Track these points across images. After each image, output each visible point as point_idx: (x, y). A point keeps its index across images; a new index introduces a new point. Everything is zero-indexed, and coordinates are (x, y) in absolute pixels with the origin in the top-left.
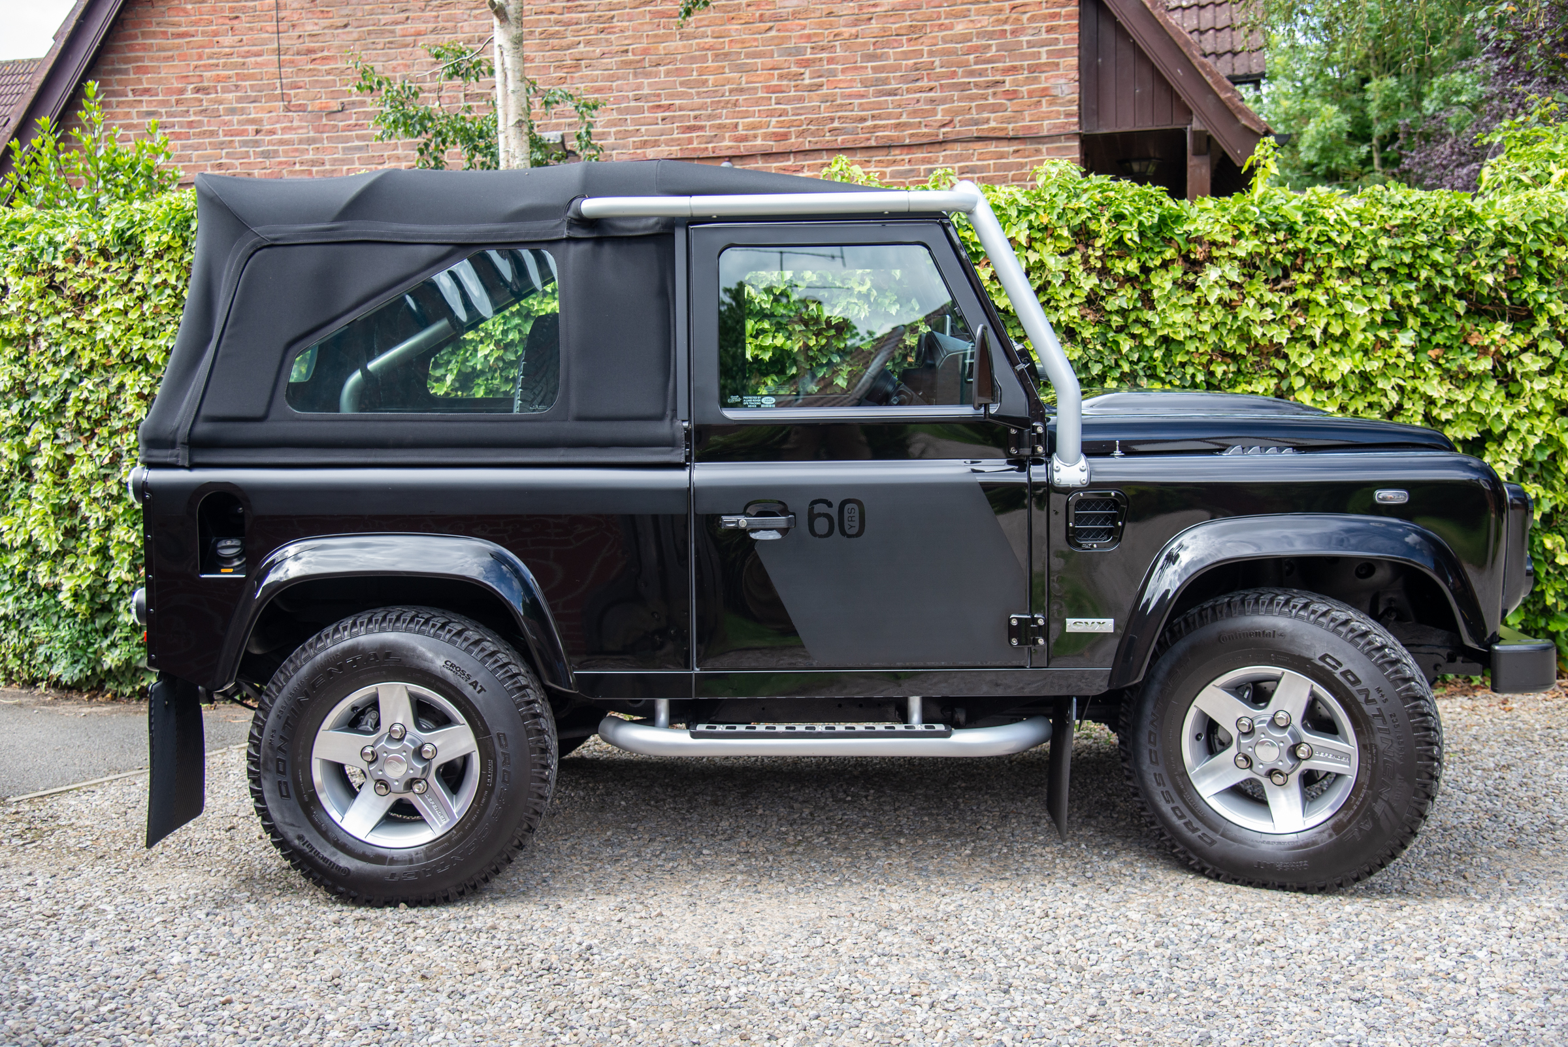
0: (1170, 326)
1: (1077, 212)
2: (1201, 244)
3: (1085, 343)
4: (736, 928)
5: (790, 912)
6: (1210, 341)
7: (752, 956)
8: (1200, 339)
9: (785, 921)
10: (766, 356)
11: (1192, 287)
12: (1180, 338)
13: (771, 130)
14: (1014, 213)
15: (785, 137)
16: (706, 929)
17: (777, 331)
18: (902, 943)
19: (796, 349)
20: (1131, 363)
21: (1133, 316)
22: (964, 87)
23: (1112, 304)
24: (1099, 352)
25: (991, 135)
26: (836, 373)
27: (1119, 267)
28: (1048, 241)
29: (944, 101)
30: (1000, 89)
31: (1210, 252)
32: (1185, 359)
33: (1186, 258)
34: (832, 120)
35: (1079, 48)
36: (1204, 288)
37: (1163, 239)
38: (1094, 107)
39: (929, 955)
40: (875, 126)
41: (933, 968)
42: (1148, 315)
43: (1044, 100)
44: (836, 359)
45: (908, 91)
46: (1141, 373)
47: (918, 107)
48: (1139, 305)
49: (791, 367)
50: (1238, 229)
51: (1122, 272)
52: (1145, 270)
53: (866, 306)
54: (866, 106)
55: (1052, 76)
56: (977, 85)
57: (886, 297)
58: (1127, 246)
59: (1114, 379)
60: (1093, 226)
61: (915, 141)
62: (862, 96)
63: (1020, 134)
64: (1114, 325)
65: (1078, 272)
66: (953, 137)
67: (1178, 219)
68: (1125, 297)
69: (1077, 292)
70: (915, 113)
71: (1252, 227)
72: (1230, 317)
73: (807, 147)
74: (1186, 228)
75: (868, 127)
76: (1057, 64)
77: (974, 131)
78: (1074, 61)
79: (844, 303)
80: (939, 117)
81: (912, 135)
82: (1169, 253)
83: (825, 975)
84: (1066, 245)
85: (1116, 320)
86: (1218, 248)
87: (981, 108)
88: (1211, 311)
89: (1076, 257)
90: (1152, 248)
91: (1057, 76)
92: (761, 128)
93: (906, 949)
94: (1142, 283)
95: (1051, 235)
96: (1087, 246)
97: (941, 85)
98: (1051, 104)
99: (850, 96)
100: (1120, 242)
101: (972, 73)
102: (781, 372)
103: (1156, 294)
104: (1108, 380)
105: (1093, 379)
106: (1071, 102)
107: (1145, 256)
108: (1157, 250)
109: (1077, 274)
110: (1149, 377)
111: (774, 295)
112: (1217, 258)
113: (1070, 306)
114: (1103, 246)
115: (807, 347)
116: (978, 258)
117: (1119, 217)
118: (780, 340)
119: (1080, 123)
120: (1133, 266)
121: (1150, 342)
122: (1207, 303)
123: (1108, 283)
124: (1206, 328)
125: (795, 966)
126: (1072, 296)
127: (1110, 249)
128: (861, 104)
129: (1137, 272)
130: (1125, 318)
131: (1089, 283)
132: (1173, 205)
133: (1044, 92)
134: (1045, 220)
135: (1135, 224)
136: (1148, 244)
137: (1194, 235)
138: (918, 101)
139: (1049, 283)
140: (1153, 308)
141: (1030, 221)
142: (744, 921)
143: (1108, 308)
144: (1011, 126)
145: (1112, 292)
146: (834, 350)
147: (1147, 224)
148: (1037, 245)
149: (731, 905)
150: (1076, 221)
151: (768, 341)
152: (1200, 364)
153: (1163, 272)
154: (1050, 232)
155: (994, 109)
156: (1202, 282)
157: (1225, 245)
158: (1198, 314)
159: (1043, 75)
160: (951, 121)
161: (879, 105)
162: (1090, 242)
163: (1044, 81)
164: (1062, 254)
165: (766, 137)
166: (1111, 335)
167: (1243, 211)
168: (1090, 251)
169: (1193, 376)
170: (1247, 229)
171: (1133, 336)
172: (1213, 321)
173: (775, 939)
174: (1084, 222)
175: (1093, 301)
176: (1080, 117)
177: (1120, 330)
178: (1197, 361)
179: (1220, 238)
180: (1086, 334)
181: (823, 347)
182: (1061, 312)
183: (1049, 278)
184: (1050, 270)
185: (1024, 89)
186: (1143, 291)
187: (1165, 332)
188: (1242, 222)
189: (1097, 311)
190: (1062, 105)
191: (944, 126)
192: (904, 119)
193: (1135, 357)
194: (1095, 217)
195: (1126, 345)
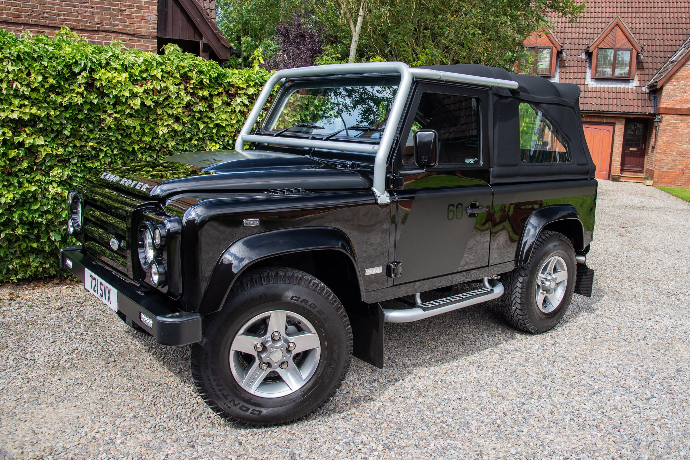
0: (220, 119)
1: (183, 67)
2: (233, 88)
3: (184, 124)
4: (30, 432)
5: (61, 415)
6: (235, 127)
7: (44, 451)
8: (231, 126)
9: (58, 421)
10: (26, 118)
11: (229, 105)
12: (224, 125)
13: (11, 12)
14: (155, 64)
15: (19, 16)
16: (10, 436)
17: (32, 106)
18: (130, 424)
19: (43, 115)
20: (203, 134)
21: (204, 114)
22: (108, 10)
23: (196, 108)
24: (190, 128)
25: (119, 31)
26: (65, 128)
27: (200, 93)
28: (170, 78)
29: (98, 14)
30: (124, 13)
31: (237, 91)
32: (225, 134)
33: (227, 92)
34: (44, 13)
35: (158, 2)
36: (234, 106)
37: (218, 83)
38: (164, 27)
39: (146, 430)
40: (65, 19)
41: (151, 439)
42: (211, 114)
43: (143, 21)
44: (64, 122)
45: (81, 7)
46: (207, 138)
47: (86, 14)
48: (208, 110)
49: (40, 124)
50: (248, 83)
51: (201, 95)
52: (211, 95)
53: (81, 98)
54: (61, 10)
55: (146, 12)
56: (113, 9)
57: (92, 95)
58: (204, 84)
59: (195, 140)
60: (190, 74)
61: (84, 28)
62: (59, 5)
63: (132, 33)
64: (196, 117)
65: (182, 93)
66: (102, 29)
67: (225, 76)
68: (201, 106)
69: (182, 102)
70: (84, 16)
71: (253, 83)
72: (243, 118)
73: (30, 22)
74: (228, 80)
75: (62, 19)
76: (149, 8)
77: (112, 28)
78: (156, 8)
79: (70, 96)
80: (96, 20)
81: (83, 25)
82: (221, 90)
83: (92, 456)
84: (178, 81)
85: (198, 115)
86: (240, 90)
87: (115, 20)
88: (236, 115)
89: (182, 87)
90: (214, 87)
91: (148, 12)
92: (6, 10)
93: (133, 429)
94: (209, 101)
95: (171, 76)
96: (187, 83)
97: (97, 7)
98: (145, 23)
99: (53, 4)
100: (201, 82)
101: (111, 4)
102: (34, 126)
103: (215, 106)
104: (193, 140)
105: (187, 139)
106: (154, 24)
107: (211, 90)
108: (216, 88)
109: (182, 94)
110: (210, 140)
111: (31, 88)
112: (239, 94)
113: (178, 107)
114: (194, 83)
115: (48, 115)
116: (137, 82)
117: (201, 72)
118: (34, 111)
119: (158, 32)
120: (206, 93)
121: (211, 126)
122: (235, 111)
123: (195, 99)
124: (234, 122)
125: (72, 452)
126: (179, 103)
127: (196, 85)
128: (58, 8)
129: (208, 96)
130: (201, 115)
131: (187, 98)
132: (223, 70)
133: (143, 18)
134: (169, 69)
135: (208, 76)
136: (212, 85)
137: (232, 84)
138: (86, 12)
139: (170, 97)
140: (213, 111)
141: (162, 69)
142: (34, 426)
143: (194, 110)
144: (128, 29)
145: (196, 103)
146: (63, 117)
147: (213, 76)
148: (165, 79)
149: (24, 416)
150: (183, 71)
151: (27, 110)
152: (231, 136)
153: (218, 97)
154: (171, 74)
155: (121, 21)
156: (234, 103)
157: (243, 89)
158: (231, 116)
159: (143, 11)
160: (101, 23)
161: (67, 11)
162: (188, 81)
163: (143, 13)
164: (176, 85)
165: (8, 14)
166: (195, 121)
167: (249, 76)
168: (188, 85)
169: (228, 141)
170: (252, 84)
171: (204, 123)
172: (237, 119)
173: (56, 435)
174: (186, 72)
175: (188, 106)
176: (158, 30)
177: (199, 119)
178: (229, 135)
179: (241, 86)
180: (185, 120)
181: (57, 115)
182: (174, 110)
183: (170, 94)
184: (171, 91)
185: (134, 15)
186: (210, 104)
187: (218, 122)
188: (249, 81)
189: (189, 111)
190: (150, 24)
191: (98, 24)
192: (79, 18)
193: (205, 131)
194: (191, 71)
195: (202, 126)
